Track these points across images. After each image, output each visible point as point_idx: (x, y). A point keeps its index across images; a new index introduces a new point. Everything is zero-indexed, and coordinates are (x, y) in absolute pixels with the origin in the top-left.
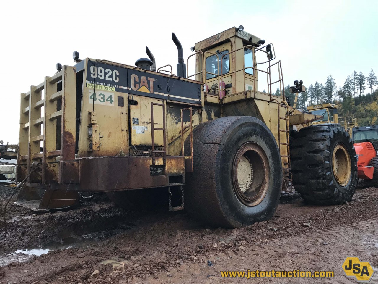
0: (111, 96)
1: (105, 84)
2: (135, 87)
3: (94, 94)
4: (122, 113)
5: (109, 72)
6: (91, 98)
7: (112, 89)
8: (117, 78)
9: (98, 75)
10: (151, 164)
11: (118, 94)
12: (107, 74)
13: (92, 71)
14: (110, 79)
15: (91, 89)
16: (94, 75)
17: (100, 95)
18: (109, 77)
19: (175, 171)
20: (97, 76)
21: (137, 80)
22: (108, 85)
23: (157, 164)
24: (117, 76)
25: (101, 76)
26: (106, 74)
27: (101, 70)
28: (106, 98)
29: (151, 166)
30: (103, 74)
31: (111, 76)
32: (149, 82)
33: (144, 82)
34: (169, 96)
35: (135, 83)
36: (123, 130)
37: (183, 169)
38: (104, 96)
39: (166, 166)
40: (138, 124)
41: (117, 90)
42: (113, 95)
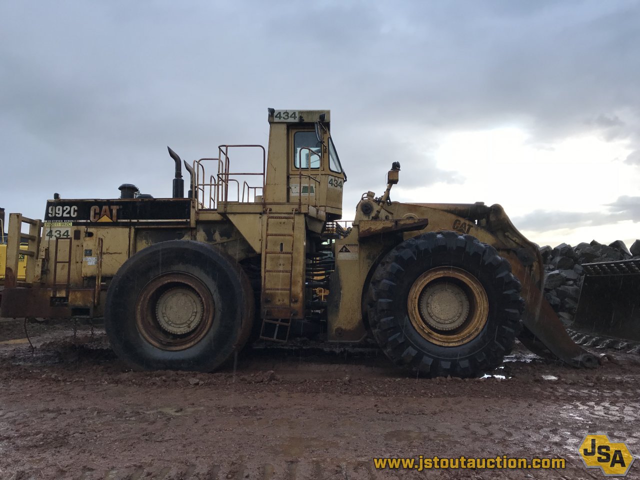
0: (67, 231)
1: (62, 221)
2: (95, 218)
3: (51, 231)
4: (78, 246)
5: (67, 209)
6: (47, 235)
7: (69, 224)
8: (76, 213)
9: (56, 213)
10: (52, 296)
11: (75, 228)
12: (65, 211)
13: (50, 212)
14: (68, 215)
15: (48, 227)
16: (52, 214)
17: (56, 232)
18: (67, 214)
19: (80, 303)
20: (55, 215)
21: (98, 211)
22: (65, 221)
23: (58, 295)
24: (75, 211)
25: (59, 214)
26: (63, 211)
27: (59, 209)
28: (62, 234)
29: (51, 298)
30: (61, 212)
31: (69, 213)
32: (111, 211)
33: (105, 212)
34: (138, 221)
35: (95, 214)
36: (78, 262)
37: (91, 301)
38: (60, 232)
39: (70, 298)
40: (91, 255)
41: (74, 224)
42: (69, 229)
